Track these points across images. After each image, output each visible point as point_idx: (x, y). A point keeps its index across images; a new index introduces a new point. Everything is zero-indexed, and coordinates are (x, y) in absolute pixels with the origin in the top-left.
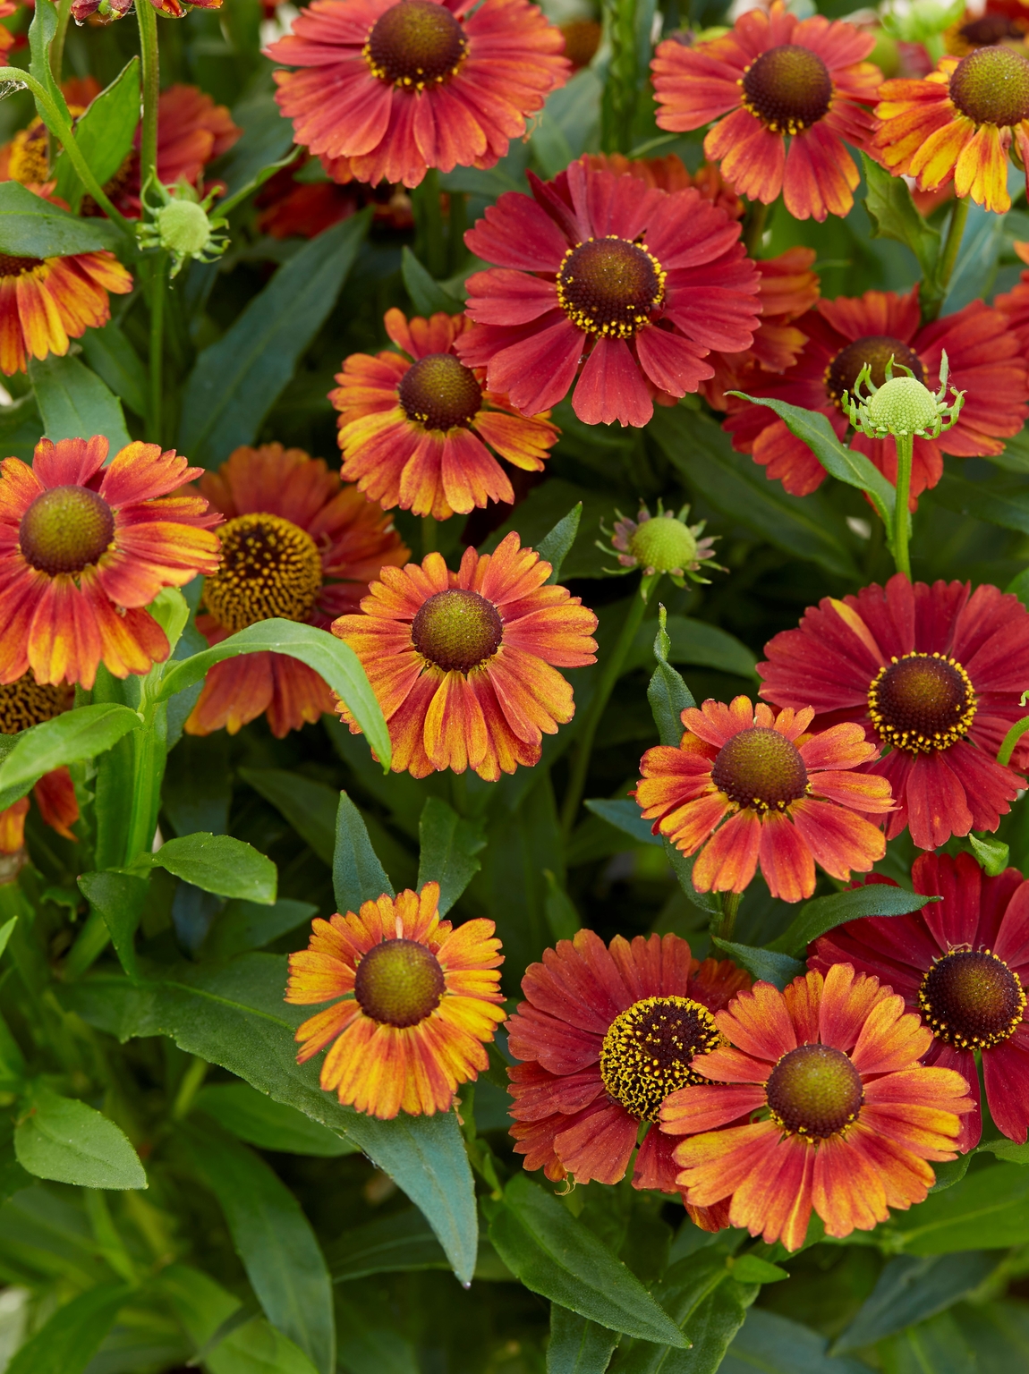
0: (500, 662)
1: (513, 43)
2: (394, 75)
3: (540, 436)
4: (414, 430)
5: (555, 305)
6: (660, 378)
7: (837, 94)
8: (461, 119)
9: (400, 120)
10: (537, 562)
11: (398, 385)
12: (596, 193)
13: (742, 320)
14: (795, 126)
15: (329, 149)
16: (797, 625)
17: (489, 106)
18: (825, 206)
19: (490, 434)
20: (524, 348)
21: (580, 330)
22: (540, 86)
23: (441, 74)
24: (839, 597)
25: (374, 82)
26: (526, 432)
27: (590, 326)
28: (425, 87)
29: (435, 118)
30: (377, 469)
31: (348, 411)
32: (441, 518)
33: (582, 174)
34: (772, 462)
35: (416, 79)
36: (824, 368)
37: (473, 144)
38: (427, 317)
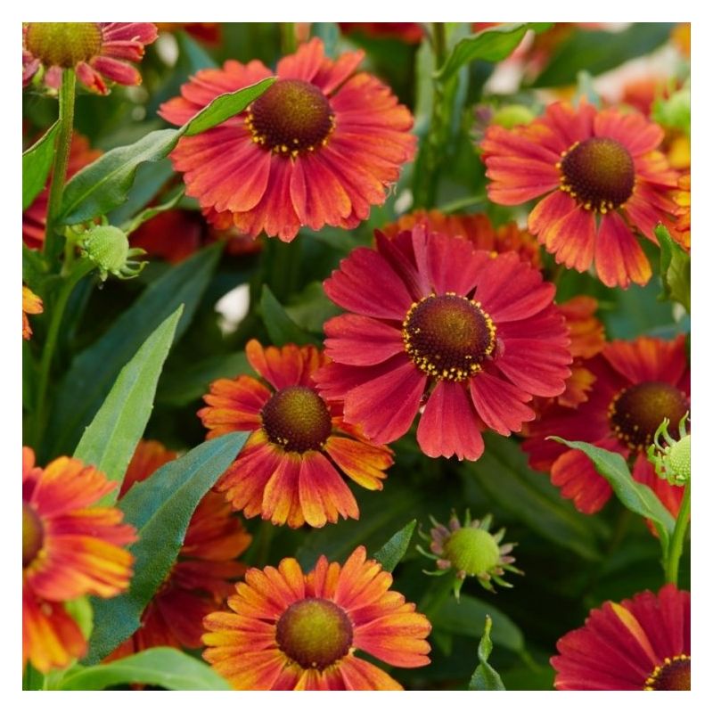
0: (349, 662)
1: (370, 119)
2: (273, 143)
3: (379, 460)
4: (274, 450)
5: (402, 350)
6: (490, 419)
7: (638, 179)
8: (329, 184)
9: (277, 182)
10: (379, 572)
11: (261, 410)
12: (433, 252)
13: (556, 369)
14: (606, 206)
15: (216, 204)
16: (583, 624)
17: (352, 174)
18: (628, 275)
19: (337, 455)
20: (375, 386)
21: (422, 373)
22: (395, 160)
23: (313, 144)
24: (618, 601)
25: (254, 147)
26: (367, 455)
27: (431, 371)
28: (298, 154)
29: (307, 183)
30: (242, 483)
31: (215, 429)
32: (294, 526)
33: (423, 236)
34: (566, 484)
35: (292, 147)
36: (608, 404)
37: (340, 207)
38: (280, 348)
